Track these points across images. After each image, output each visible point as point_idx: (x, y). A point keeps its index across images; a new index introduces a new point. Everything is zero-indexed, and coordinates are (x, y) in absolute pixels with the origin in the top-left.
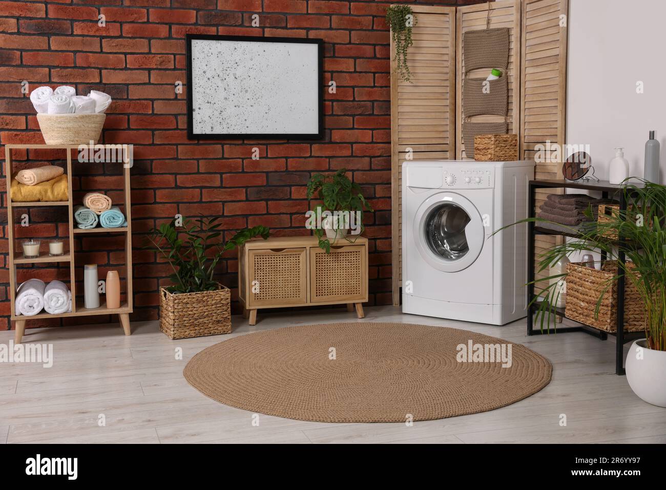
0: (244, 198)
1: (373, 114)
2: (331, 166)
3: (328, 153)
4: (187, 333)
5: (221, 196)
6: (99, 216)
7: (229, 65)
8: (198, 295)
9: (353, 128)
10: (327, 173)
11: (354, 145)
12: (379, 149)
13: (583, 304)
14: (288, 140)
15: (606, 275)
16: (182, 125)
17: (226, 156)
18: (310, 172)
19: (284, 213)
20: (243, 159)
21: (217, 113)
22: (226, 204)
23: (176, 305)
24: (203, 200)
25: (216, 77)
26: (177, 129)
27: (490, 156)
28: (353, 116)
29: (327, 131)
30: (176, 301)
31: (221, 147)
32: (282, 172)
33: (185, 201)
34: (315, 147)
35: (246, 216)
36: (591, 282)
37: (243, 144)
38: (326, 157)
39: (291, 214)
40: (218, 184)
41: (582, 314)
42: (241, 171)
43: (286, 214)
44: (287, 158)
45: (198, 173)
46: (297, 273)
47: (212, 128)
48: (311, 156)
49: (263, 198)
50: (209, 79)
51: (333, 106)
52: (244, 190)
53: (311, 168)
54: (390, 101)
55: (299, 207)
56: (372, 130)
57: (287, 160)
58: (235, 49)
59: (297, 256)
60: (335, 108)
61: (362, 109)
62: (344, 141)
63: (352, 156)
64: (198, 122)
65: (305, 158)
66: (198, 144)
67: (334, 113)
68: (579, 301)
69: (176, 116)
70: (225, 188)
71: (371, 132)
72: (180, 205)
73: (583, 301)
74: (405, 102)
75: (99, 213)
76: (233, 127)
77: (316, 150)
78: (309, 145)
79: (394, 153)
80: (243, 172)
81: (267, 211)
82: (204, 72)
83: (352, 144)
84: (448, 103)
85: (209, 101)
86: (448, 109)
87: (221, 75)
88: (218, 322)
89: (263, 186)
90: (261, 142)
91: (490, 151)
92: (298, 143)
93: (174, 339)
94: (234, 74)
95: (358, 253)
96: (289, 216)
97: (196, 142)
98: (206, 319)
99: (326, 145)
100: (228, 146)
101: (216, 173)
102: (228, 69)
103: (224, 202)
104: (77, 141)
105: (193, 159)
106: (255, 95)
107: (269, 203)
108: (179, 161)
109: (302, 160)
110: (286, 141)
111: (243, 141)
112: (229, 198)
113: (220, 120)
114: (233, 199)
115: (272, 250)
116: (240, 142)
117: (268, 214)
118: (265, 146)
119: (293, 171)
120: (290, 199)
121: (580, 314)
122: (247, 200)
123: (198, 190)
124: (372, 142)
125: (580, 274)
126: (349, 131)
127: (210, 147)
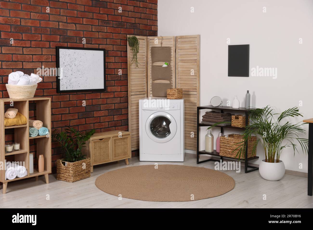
0: (77, 118)
1: (120, 80)
2: (107, 102)
3: (107, 97)
4: (77, 179)
5: (69, 117)
6: (38, 130)
7: (73, 60)
8: (81, 162)
9: (114, 86)
10: (106, 105)
11: (115, 93)
12: (123, 94)
13: (229, 150)
14: (93, 92)
15: (241, 140)
16: (55, 86)
17: (71, 100)
18: (100, 105)
19: (91, 123)
20: (77, 100)
21: (68, 81)
22: (71, 121)
23: (74, 167)
24: (62, 120)
25: (68, 65)
26: (53, 88)
27: (175, 97)
28: (114, 80)
29: (106, 87)
30: (74, 165)
31: (69, 96)
32: (90, 105)
33: (56, 120)
34: (102, 94)
35: (78, 125)
36: (233, 143)
37: (77, 94)
38: (106, 98)
39: (94, 123)
40: (68, 112)
41: (229, 154)
42: (76, 106)
43: (92, 123)
44: (92, 99)
45: (61, 108)
46: (108, 149)
47: (67, 87)
48: (100, 98)
49: (84, 117)
50: (65, 66)
51: (108, 76)
52: (77, 114)
53: (100, 103)
54: (127, 74)
55: (96, 120)
56: (121, 86)
57: (92, 100)
58: (75, 53)
59: (108, 141)
60: (109, 77)
61: (118, 77)
62: (111, 91)
63: (114, 97)
64: (62, 85)
65: (99, 99)
66: (60, 95)
67: (108, 80)
68: (227, 150)
69: (52, 82)
70: (71, 113)
71: (120, 87)
72: (54, 122)
73: (230, 149)
74: (133, 75)
75: (38, 129)
76: (74, 87)
77: (102, 95)
78: (100, 93)
79: (129, 96)
80: (77, 106)
81: (86, 123)
82: (64, 63)
83: (114, 92)
84: (145, 74)
85: (66, 76)
86: (145, 77)
87: (70, 64)
88: (87, 172)
89: (84, 112)
90: (83, 93)
91: (175, 95)
92: (96, 93)
93: (73, 182)
94: (75, 64)
95: (127, 138)
96: (93, 124)
97: (60, 94)
98: (83, 172)
99: (106, 93)
100: (71, 95)
101: (67, 107)
102: (72, 62)
103: (70, 120)
104: (30, 97)
105: (59, 102)
106: (82, 73)
107: (86, 119)
108: (53, 103)
109: (97, 100)
110: (92, 92)
111: (77, 93)
112: (72, 118)
113: (69, 84)
114: (73, 118)
115: (99, 139)
116: (76, 93)
117: (86, 124)
118: (84, 95)
119: (95, 105)
120: (93, 117)
121: (228, 154)
122: (78, 118)
123: (60, 115)
124: (121, 91)
125: (228, 140)
126: (113, 87)
127: (65, 96)
